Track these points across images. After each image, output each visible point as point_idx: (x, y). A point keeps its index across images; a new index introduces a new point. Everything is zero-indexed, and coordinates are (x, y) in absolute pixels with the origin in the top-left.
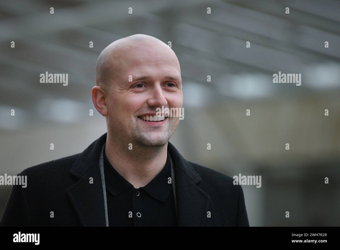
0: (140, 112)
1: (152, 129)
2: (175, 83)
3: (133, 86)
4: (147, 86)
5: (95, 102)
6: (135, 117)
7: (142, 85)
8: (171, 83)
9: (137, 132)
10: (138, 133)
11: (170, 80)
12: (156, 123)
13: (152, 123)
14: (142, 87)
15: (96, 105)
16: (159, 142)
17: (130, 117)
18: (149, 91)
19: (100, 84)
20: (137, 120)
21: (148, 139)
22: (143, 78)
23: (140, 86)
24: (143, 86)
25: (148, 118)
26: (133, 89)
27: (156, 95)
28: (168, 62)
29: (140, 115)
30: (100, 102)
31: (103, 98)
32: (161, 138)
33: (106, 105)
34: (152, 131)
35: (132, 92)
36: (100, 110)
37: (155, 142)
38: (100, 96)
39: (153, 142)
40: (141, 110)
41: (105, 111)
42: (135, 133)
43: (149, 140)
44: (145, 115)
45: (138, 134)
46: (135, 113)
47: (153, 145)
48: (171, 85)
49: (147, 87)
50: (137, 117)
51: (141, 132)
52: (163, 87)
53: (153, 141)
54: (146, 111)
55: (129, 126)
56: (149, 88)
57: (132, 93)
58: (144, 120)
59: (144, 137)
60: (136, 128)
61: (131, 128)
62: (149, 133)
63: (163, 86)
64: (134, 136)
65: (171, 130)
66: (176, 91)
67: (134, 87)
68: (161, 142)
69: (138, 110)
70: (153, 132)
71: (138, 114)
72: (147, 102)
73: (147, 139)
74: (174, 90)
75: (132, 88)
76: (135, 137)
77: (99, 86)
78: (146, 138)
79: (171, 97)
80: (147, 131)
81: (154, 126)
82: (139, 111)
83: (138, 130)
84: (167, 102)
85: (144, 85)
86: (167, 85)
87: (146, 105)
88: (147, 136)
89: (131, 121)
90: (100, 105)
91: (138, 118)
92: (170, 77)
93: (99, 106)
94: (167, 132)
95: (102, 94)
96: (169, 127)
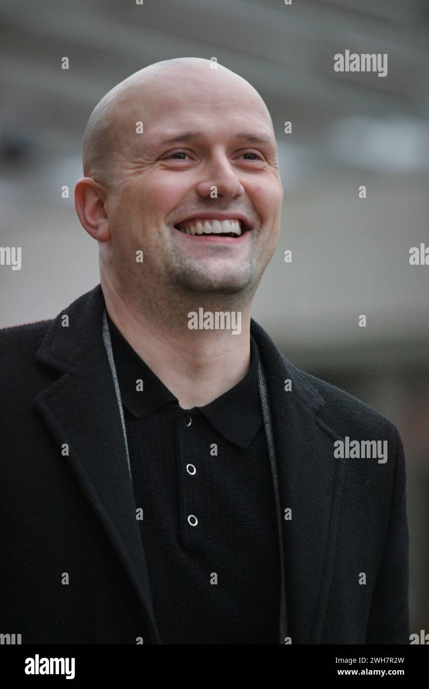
0: (180, 212)
1: (210, 252)
2: (262, 153)
3: (164, 157)
4: (196, 158)
5: (81, 214)
6: (168, 224)
7: (185, 154)
8: (250, 151)
9: (177, 259)
10: (177, 263)
11: (250, 145)
12: (219, 239)
13: (212, 238)
14: (184, 158)
15: (85, 219)
16: (228, 279)
17: (157, 225)
18: (202, 165)
19: (92, 171)
20: (172, 234)
21: (203, 271)
22: (185, 138)
24: (187, 158)
25: (200, 227)
26: (163, 163)
27: (215, 173)
28: (242, 105)
29: (179, 222)
30: (93, 213)
31: (100, 204)
32: (232, 271)
33: (106, 217)
34: (212, 255)
35: (162, 167)
36: (93, 231)
37: (220, 279)
38: (92, 200)
39: (213, 279)
40: (182, 207)
41: (103, 230)
42: (172, 262)
43: (204, 273)
44: (193, 220)
45: (177, 265)
46: (168, 214)
47: (216, 286)
48: (254, 157)
49: (195, 160)
50: (172, 227)
51: (185, 259)
52: (233, 162)
53: (215, 275)
54: (193, 209)
55: (157, 247)
56: (201, 161)
57: (162, 169)
58: (191, 234)
59: (193, 269)
60: (173, 250)
61: (162, 250)
62: (205, 261)
63: (234, 159)
64: (171, 270)
65: (257, 260)
66: (265, 169)
67: (167, 158)
68: (234, 280)
69: (175, 208)
70: (213, 258)
71: (175, 217)
72: (196, 189)
73: (198, 271)
74: (260, 167)
75: (161, 160)
76: (173, 272)
77: (91, 177)
78: (197, 270)
79: (253, 179)
80: (199, 258)
81: (214, 244)
82: (177, 211)
83: (176, 255)
84: (242, 189)
85: (188, 156)
86: (242, 157)
87: (193, 195)
88: (200, 267)
89: (160, 234)
90: (95, 219)
91: (177, 232)
92: (248, 136)
93: (92, 222)
94: (248, 263)
95: (96, 194)
96: (253, 254)
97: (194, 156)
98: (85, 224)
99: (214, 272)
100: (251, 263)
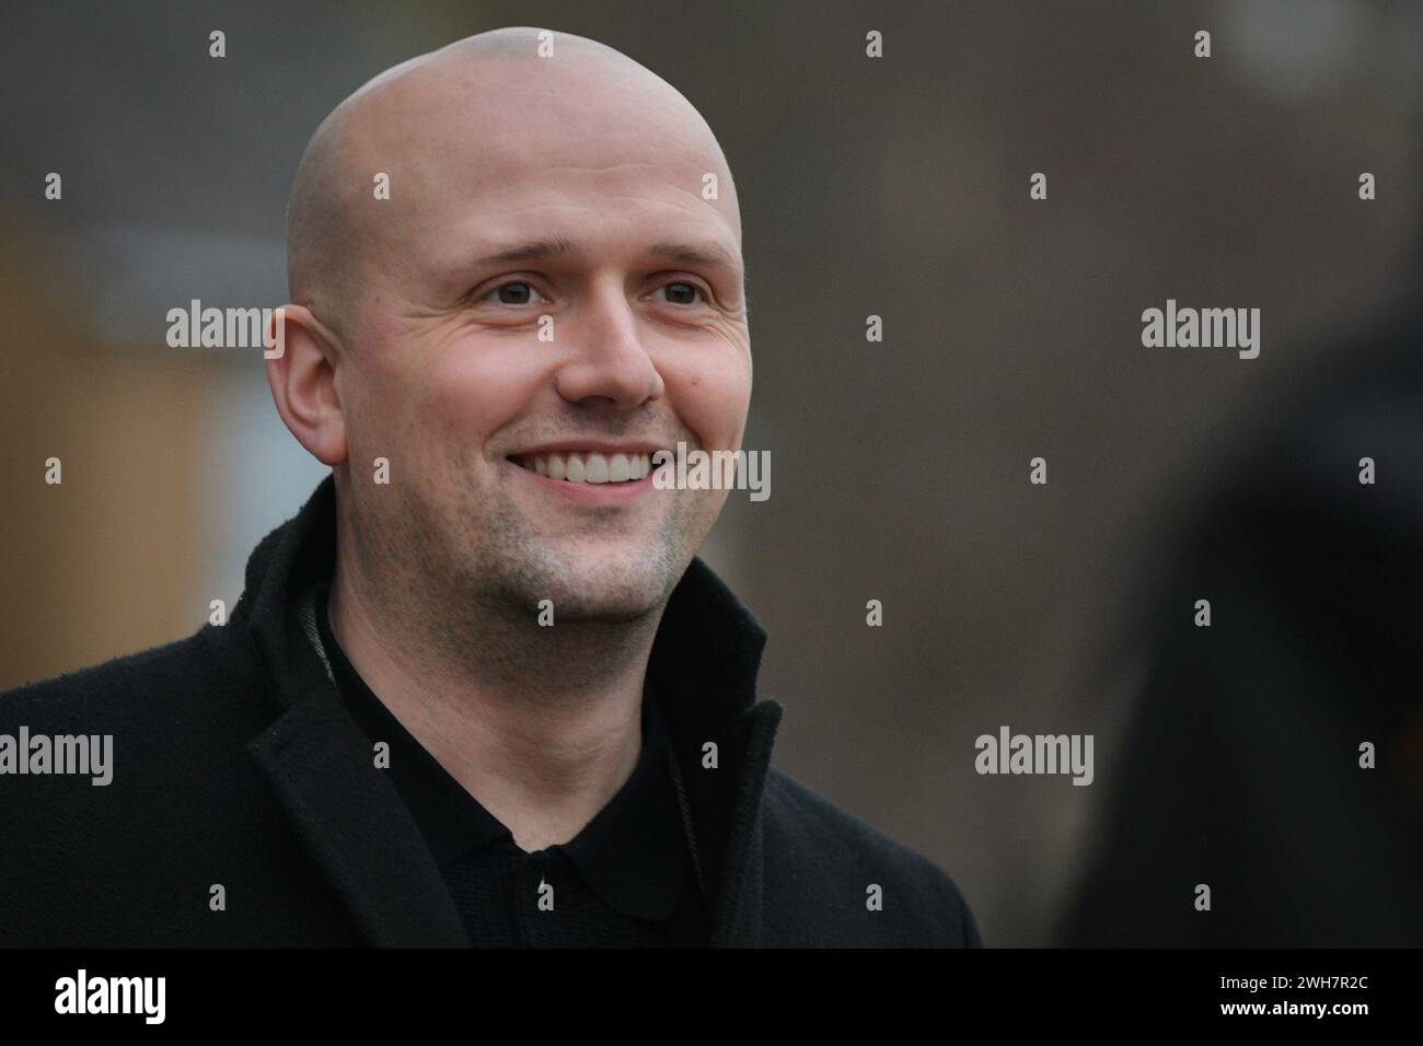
0: (519, 432)
1: (582, 520)
2: (710, 285)
3: (479, 293)
4: (556, 298)
5: (280, 392)
6: (494, 457)
7: (526, 286)
8: (681, 278)
9: (507, 538)
10: (506, 547)
11: (680, 265)
12: (601, 491)
15: (287, 401)
16: (617, 595)
17: (464, 462)
18: (568, 320)
20: (502, 475)
21: (562, 574)
22: (533, 252)
23: (513, 294)
24: (534, 296)
25: (556, 465)
26: (477, 313)
27: (599, 341)
28: (670, 168)
29: (517, 453)
30: (307, 387)
31: (324, 369)
32: (626, 574)
33: (337, 404)
34: (586, 531)
35: (473, 327)
36: (305, 431)
37: (599, 595)
39: (584, 594)
40: (525, 424)
41: (329, 436)
42: (495, 545)
43: (565, 580)
44: (545, 453)
45: (508, 553)
46: (489, 437)
47: (588, 609)
48: (683, 294)
49: (553, 302)
50: (502, 460)
51: (525, 540)
52: (641, 306)
53: (589, 586)
54: (549, 429)
55: (463, 510)
56: (566, 308)
57: (476, 331)
59: (540, 567)
60: (501, 516)
61: (476, 518)
62: (567, 547)
63: (640, 299)
64: (491, 562)
65: (682, 533)
66: (713, 330)
67: (485, 298)
68: (630, 596)
69: (507, 422)
70: (587, 538)
71: (508, 441)
72: (551, 379)
73: (552, 574)
74: (703, 322)
75: (470, 307)
76: (495, 569)
77: (304, 306)
78: (550, 570)
79: (683, 355)
80: (560, 535)
81: (592, 504)
82: (514, 429)
84: (660, 382)
85: (537, 290)
86: (660, 294)
87: (549, 398)
88: (557, 562)
89: (472, 482)
90: (311, 405)
91: (510, 464)
92: (678, 248)
93: (304, 411)
94: (662, 544)
95: (319, 347)
96: (674, 519)
97: (550, 293)
98: (287, 415)
99: (587, 577)
100: (669, 542)
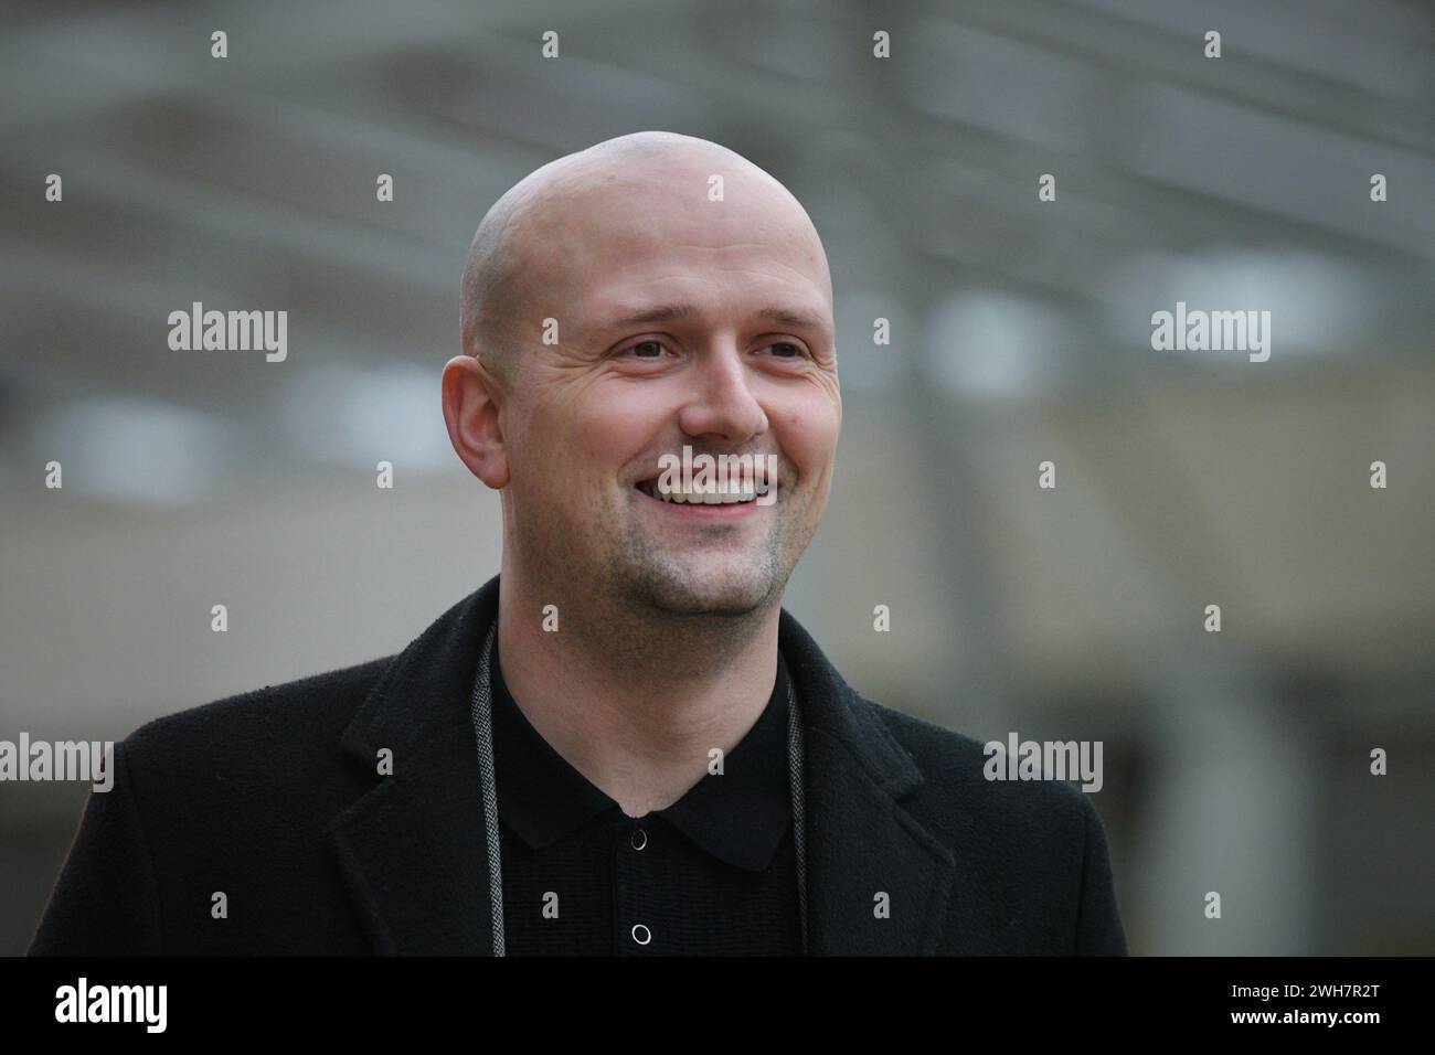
0: (646, 460)
1: (699, 537)
2: (807, 344)
3: (616, 350)
4: (680, 352)
5: (453, 425)
6: (625, 484)
7: (658, 344)
8: (783, 339)
9: (635, 550)
10: (636, 557)
11: (783, 328)
12: (716, 511)
13: (701, 510)
14: (657, 354)
15: (460, 435)
16: (730, 595)
17: (602, 486)
18: (688, 371)
19: (477, 346)
20: (631, 500)
21: (683, 579)
22: (662, 315)
23: (647, 350)
24: (662, 352)
26: (614, 364)
27: (716, 389)
28: (774, 248)
29: (644, 479)
30: (475, 426)
31: (491, 410)
32: (738, 578)
33: (500, 438)
34: (701, 544)
35: (614, 374)
36: (474, 460)
37: (715, 594)
38: (475, 401)
39: (702, 594)
40: (651, 455)
41: (495, 466)
42: (625, 557)
43: (686, 583)
45: (635, 562)
46: (624, 465)
47: (706, 606)
48: (787, 351)
49: (677, 356)
50: (632, 487)
51: (650, 552)
52: (751, 359)
53: (706, 588)
55: (599, 526)
56: (689, 361)
57: (614, 378)
58: (662, 500)
59: (664, 573)
60: (630, 534)
61: (609, 533)
62: (684, 555)
63: (751, 353)
64: (622, 570)
65: (785, 546)
66: (808, 375)
67: (623, 353)
68: (740, 596)
69: (636, 456)
70: (704, 550)
71: (637, 470)
72: (677, 418)
73: (676, 579)
74: (801, 372)
75: (610, 359)
76: (626, 574)
77: (474, 357)
78: (673, 575)
79: (786, 399)
80: (678, 548)
81: (707, 523)
82: (643, 459)
83: (635, 543)
84: (765, 421)
85: (665, 348)
86: (768, 350)
87: (674, 432)
88: (678, 570)
89: (607, 504)
90: (479, 438)
91: (638, 492)
92: (781, 313)
93: (473, 443)
94: (767, 554)
95: (485, 391)
96: (777, 534)
97: (675, 349)
98: (460, 445)
99: (705, 580)
100: (773, 553)
